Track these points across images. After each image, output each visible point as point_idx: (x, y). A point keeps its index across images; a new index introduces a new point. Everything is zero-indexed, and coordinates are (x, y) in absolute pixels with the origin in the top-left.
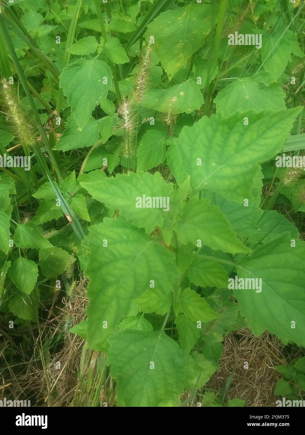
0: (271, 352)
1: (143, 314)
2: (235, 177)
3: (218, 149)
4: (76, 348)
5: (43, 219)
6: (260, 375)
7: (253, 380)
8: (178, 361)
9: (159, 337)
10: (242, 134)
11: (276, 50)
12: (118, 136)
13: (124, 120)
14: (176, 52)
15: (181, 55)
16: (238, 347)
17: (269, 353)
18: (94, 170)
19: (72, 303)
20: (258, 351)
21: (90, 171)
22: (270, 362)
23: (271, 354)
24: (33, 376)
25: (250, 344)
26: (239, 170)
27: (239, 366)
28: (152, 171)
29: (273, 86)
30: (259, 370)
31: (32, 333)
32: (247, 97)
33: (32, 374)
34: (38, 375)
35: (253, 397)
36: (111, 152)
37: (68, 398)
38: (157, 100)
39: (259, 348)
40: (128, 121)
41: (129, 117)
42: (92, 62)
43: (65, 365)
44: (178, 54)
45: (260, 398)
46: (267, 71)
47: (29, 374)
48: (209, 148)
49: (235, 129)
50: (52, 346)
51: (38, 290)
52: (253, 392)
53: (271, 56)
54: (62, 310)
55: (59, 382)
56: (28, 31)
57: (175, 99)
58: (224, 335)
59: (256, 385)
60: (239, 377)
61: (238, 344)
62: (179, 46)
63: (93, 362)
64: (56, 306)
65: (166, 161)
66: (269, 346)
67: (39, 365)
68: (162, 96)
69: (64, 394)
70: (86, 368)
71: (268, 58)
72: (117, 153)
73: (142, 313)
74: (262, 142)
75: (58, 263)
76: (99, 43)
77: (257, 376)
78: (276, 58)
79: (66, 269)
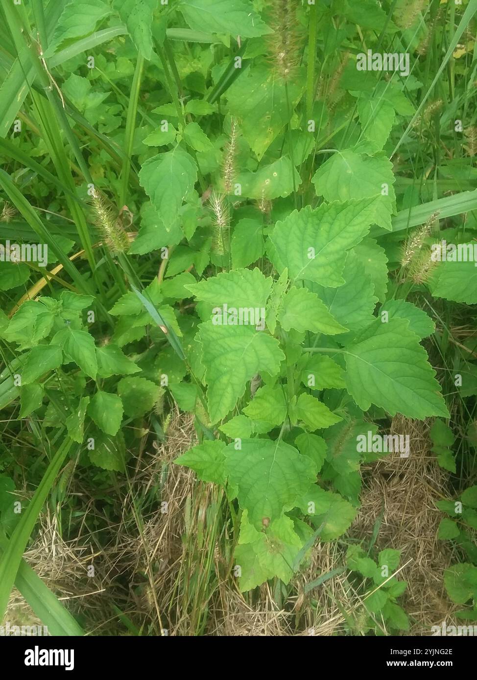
0: (432, 489)
1: (257, 434)
2: (329, 264)
3: (310, 240)
4: (176, 503)
5: (122, 340)
6: (421, 522)
7: (413, 531)
8: (300, 466)
9: (277, 446)
10: (332, 224)
11: (377, 114)
12: (202, 227)
13: (217, 216)
14: (264, 127)
15: (270, 130)
16: (388, 488)
17: (429, 490)
18: (179, 274)
19: (165, 448)
20: (415, 489)
21: (175, 276)
22: (431, 502)
23: (433, 491)
24: (125, 547)
25: (403, 482)
26: (332, 258)
27: (392, 514)
28: (251, 267)
29: (377, 156)
30: (419, 515)
31: (119, 492)
32: (350, 172)
33: (124, 544)
34: (131, 545)
35: (415, 553)
36: (197, 248)
37: (172, 574)
38: (247, 185)
39: (416, 486)
40: (221, 218)
41: (221, 213)
42: (173, 154)
43: (166, 526)
44: (266, 128)
45: (424, 552)
46: (369, 139)
47: (120, 545)
48: (303, 239)
49: (325, 219)
50: (145, 507)
51: (122, 434)
52: (414, 546)
53: (373, 121)
54: (155, 456)
55: (160, 553)
56: (73, 102)
57: (268, 182)
58: (360, 462)
59: (418, 536)
60: (395, 528)
61: (388, 483)
62: (266, 119)
63: (202, 513)
64: (147, 453)
65: (266, 254)
66: (429, 482)
67: (133, 531)
68: (252, 181)
69: (166, 567)
70: (193, 524)
71: (369, 125)
72: (205, 250)
73: (255, 434)
74: (350, 229)
75: (142, 398)
76: (177, 130)
77: (417, 524)
78: (378, 123)
79: (154, 404)
